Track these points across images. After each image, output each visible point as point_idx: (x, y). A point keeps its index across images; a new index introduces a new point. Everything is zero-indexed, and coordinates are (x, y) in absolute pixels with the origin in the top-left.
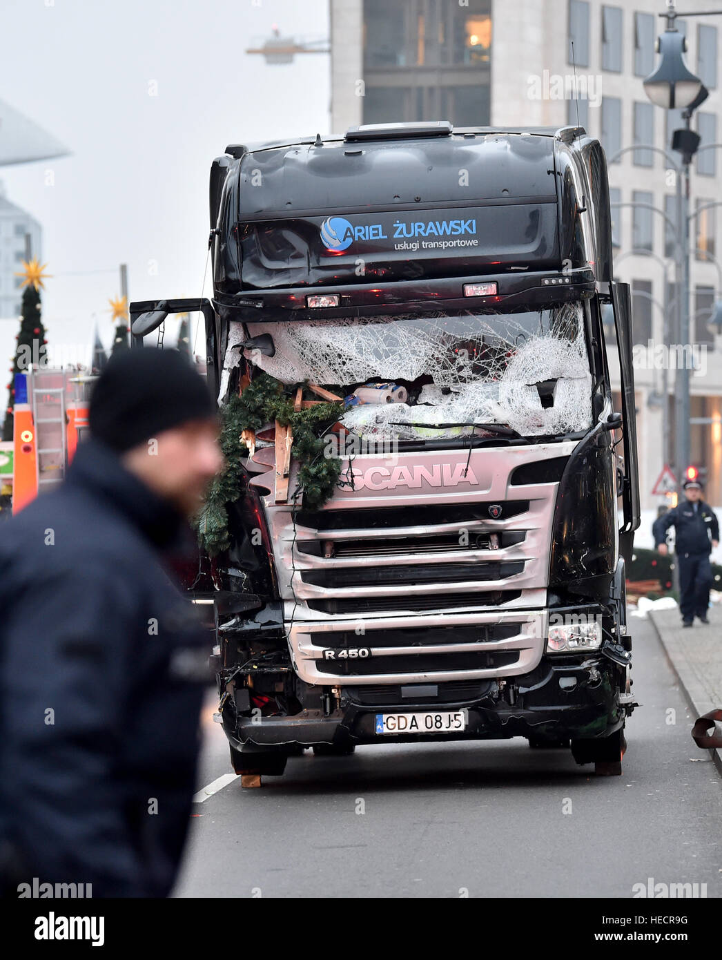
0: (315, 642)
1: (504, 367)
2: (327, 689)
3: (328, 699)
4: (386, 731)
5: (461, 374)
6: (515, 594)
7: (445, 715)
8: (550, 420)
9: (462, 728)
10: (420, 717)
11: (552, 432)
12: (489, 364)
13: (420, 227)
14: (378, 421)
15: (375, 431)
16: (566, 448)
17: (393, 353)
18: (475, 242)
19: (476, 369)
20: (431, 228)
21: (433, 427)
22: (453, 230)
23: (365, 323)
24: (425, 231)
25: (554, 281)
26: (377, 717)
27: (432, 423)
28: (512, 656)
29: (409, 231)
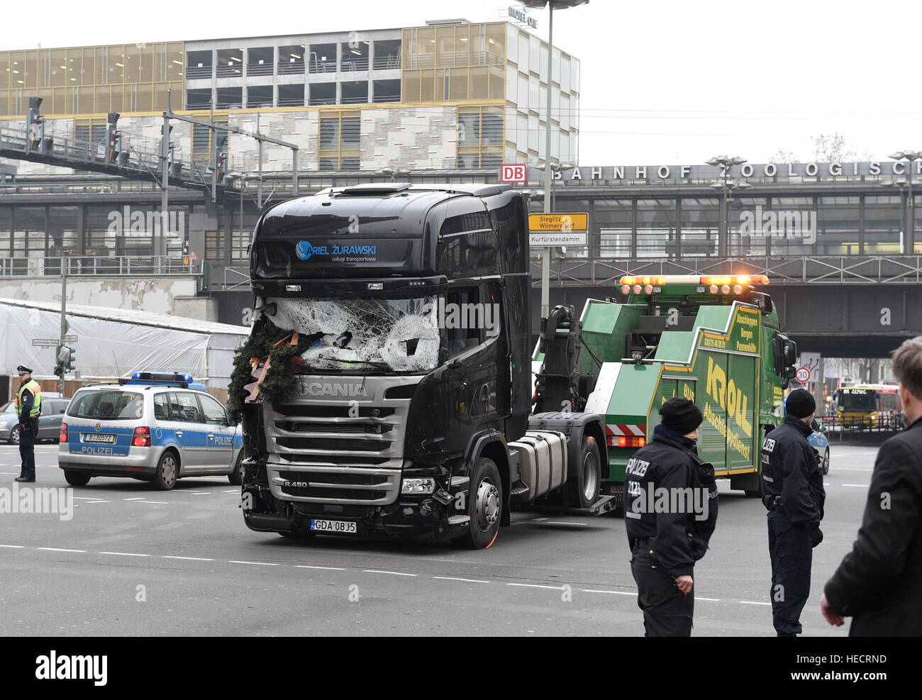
0: (281, 477)
1: (389, 330)
2: (287, 502)
3: (288, 509)
4: (316, 528)
5: (367, 333)
6: (387, 460)
7: (346, 523)
8: (411, 362)
9: (355, 531)
10: (333, 523)
11: (412, 369)
12: (381, 328)
13: (346, 249)
14: (320, 356)
15: (318, 362)
16: (416, 380)
17: (331, 319)
18: (374, 259)
19: (374, 331)
21: (348, 362)
22: (364, 251)
23: (318, 301)
24: (348, 251)
25: (415, 284)
26: (312, 520)
27: (347, 360)
28: (382, 494)
29: (340, 251)
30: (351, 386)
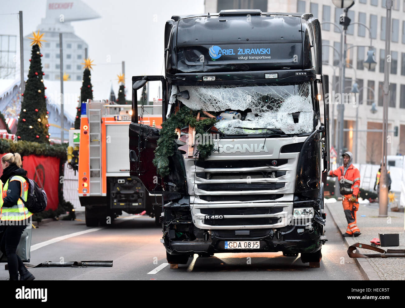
0: (202, 212)
1: (279, 107)
2: (206, 231)
4: (229, 248)
5: (263, 109)
6: (281, 196)
7: (252, 242)
8: (297, 127)
9: (259, 248)
10: (242, 243)
11: (298, 133)
12: (274, 105)
13: (248, 51)
14: (229, 126)
15: (228, 130)
16: (303, 139)
17: (236, 100)
18: (269, 57)
19: (269, 107)
20: (253, 51)
21: (251, 129)
22: (261, 52)
23: (225, 88)
24: (250, 52)
25: (300, 74)
26: (225, 242)
29: (244, 52)
30: (256, 145)
